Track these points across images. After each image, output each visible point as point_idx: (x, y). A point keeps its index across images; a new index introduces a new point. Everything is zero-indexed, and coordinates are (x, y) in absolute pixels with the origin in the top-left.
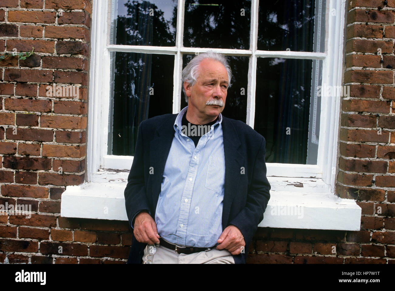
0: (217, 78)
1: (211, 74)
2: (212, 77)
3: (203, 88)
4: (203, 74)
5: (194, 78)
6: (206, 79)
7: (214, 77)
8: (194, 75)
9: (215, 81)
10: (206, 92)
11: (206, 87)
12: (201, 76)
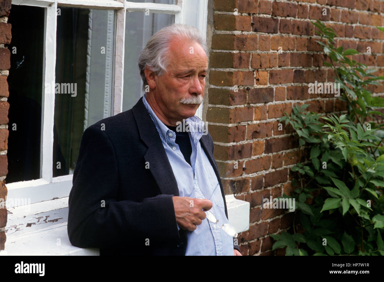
0: (195, 68)
1: (187, 62)
2: (189, 66)
3: (175, 81)
4: (175, 62)
5: (163, 67)
6: (181, 69)
7: (192, 67)
8: (162, 62)
9: (193, 72)
10: (181, 86)
11: (181, 80)
12: (172, 65)
